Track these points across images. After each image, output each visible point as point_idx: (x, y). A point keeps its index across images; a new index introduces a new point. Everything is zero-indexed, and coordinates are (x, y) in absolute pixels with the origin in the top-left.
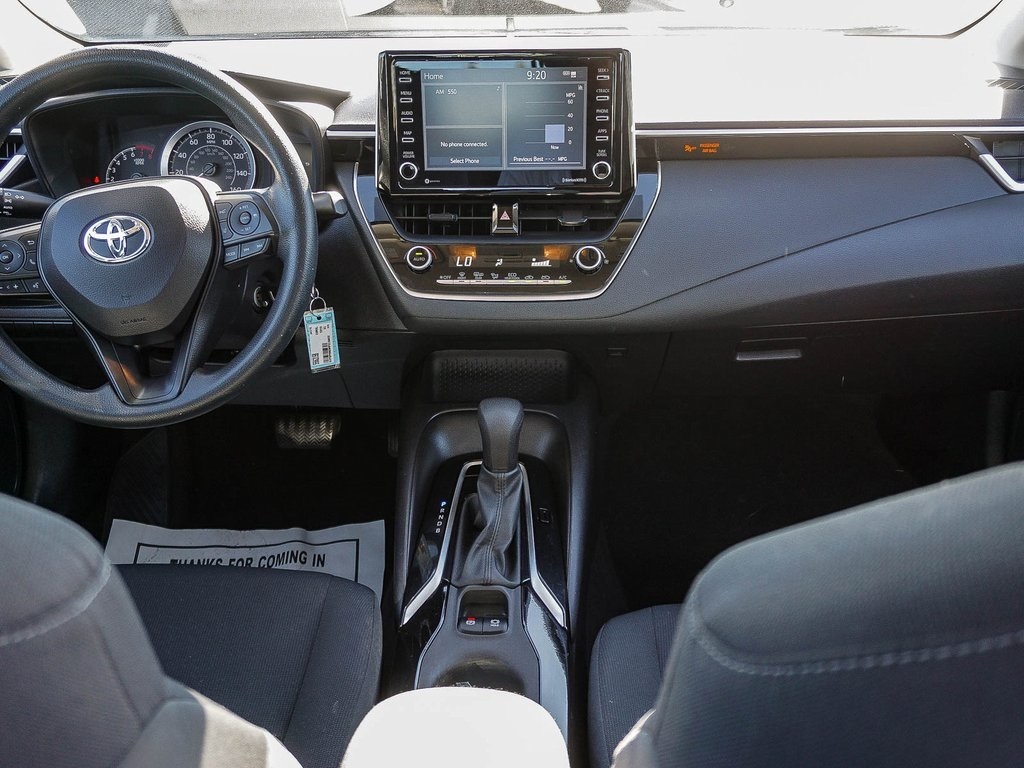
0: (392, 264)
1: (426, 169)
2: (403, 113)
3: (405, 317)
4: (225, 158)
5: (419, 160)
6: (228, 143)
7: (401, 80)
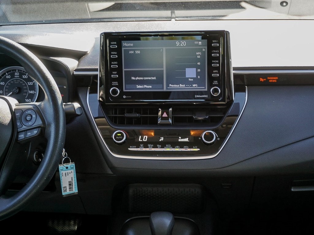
0: (104, 139)
1: (124, 90)
2: (112, 63)
3: (112, 168)
4: (24, 84)
5: (120, 87)
6: (26, 77)
7: (112, 47)
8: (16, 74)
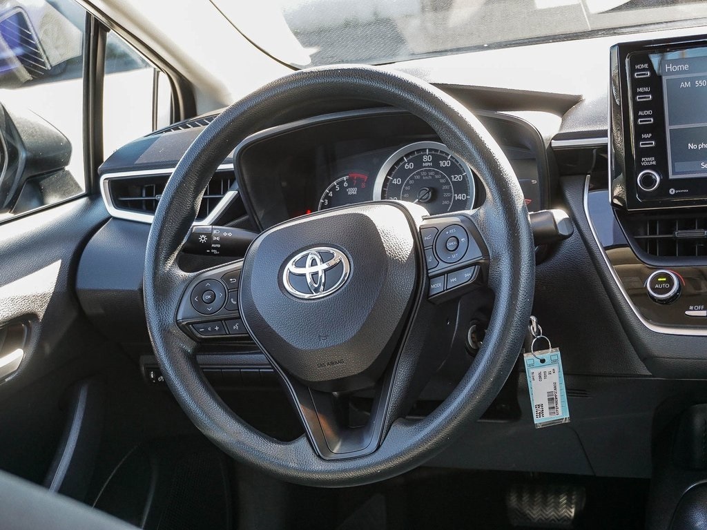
0: (631, 296)
1: (671, 177)
2: (640, 113)
3: (647, 358)
4: (442, 181)
5: (661, 167)
6: (446, 164)
7: (637, 75)
8: (425, 158)
